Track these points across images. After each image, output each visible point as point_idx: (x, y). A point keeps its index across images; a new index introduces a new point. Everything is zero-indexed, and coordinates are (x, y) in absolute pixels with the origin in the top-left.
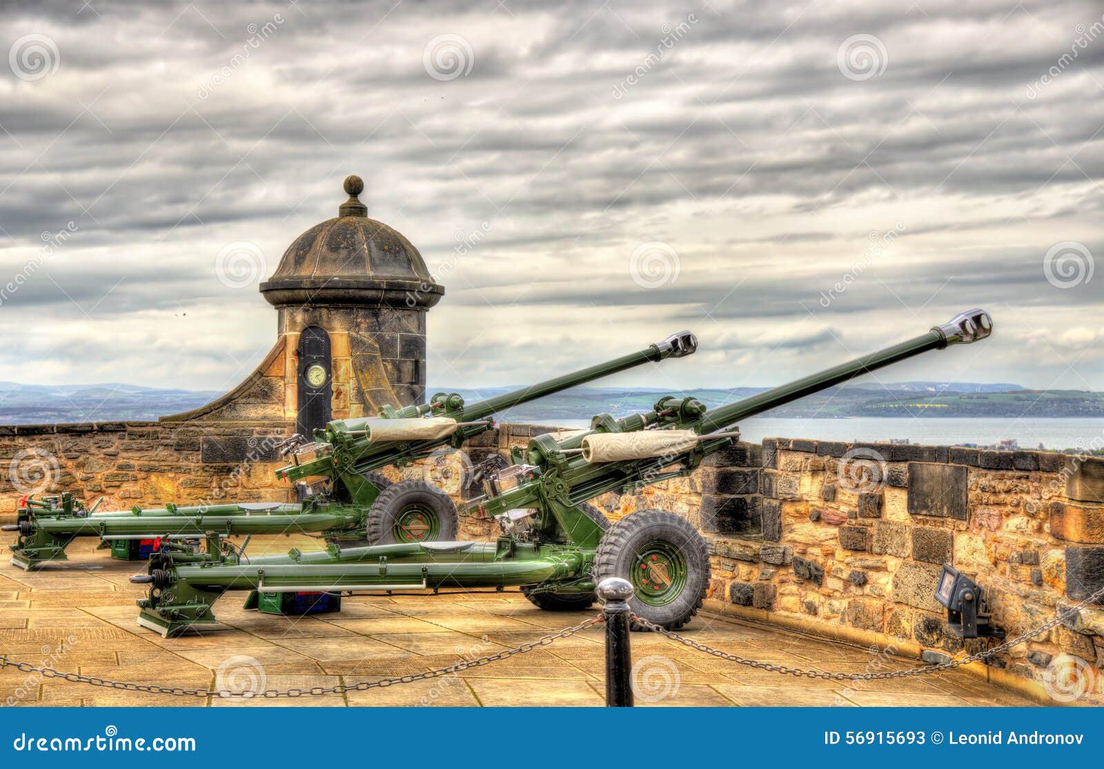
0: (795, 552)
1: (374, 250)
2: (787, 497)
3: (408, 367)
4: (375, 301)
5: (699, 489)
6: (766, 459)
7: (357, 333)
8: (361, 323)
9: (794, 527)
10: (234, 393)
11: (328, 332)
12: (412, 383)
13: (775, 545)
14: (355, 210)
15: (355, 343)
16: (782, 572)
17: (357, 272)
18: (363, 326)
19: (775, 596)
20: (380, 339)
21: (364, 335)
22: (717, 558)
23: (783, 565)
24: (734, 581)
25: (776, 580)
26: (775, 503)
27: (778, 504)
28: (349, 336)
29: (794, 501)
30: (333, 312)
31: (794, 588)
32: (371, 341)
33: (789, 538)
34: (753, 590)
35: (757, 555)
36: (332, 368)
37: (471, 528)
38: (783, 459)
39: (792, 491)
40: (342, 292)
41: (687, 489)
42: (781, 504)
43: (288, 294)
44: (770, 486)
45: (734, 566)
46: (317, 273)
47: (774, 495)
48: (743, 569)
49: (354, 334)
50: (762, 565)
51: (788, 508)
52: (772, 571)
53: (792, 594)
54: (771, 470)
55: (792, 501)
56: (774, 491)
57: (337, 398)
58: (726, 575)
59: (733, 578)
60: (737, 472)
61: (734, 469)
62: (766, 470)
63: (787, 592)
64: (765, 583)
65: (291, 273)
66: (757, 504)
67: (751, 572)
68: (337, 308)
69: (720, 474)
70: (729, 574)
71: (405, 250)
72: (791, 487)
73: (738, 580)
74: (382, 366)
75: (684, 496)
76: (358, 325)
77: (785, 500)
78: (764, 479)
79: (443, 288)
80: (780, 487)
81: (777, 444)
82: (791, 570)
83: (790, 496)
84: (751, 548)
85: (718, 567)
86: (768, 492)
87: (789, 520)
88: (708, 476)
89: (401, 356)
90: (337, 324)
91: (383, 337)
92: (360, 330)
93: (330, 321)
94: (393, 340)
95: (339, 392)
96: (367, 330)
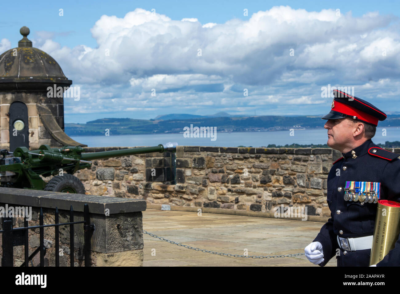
1: (46, 63)
7: (41, 104)
8: (42, 99)
11: (26, 104)
14: (25, 43)
15: (40, 109)
17: (41, 75)
18: (43, 101)
20: (51, 107)
21: (44, 105)
28: (37, 106)
30: (28, 94)
32: (47, 108)
36: (29, 122)
40: (34, 85)
46: (21, 75)
49: (39, 105)
57: (32, 136)
68: (30, 93)
74: (55, 121)
76: (41, 100)
89: (59, 115)
90: (30, 100)
91: (52, 106)
92: (42, 103)
93: (27, 98)
94: (56, 107)
95: (33, 134)
96: (45, 103)
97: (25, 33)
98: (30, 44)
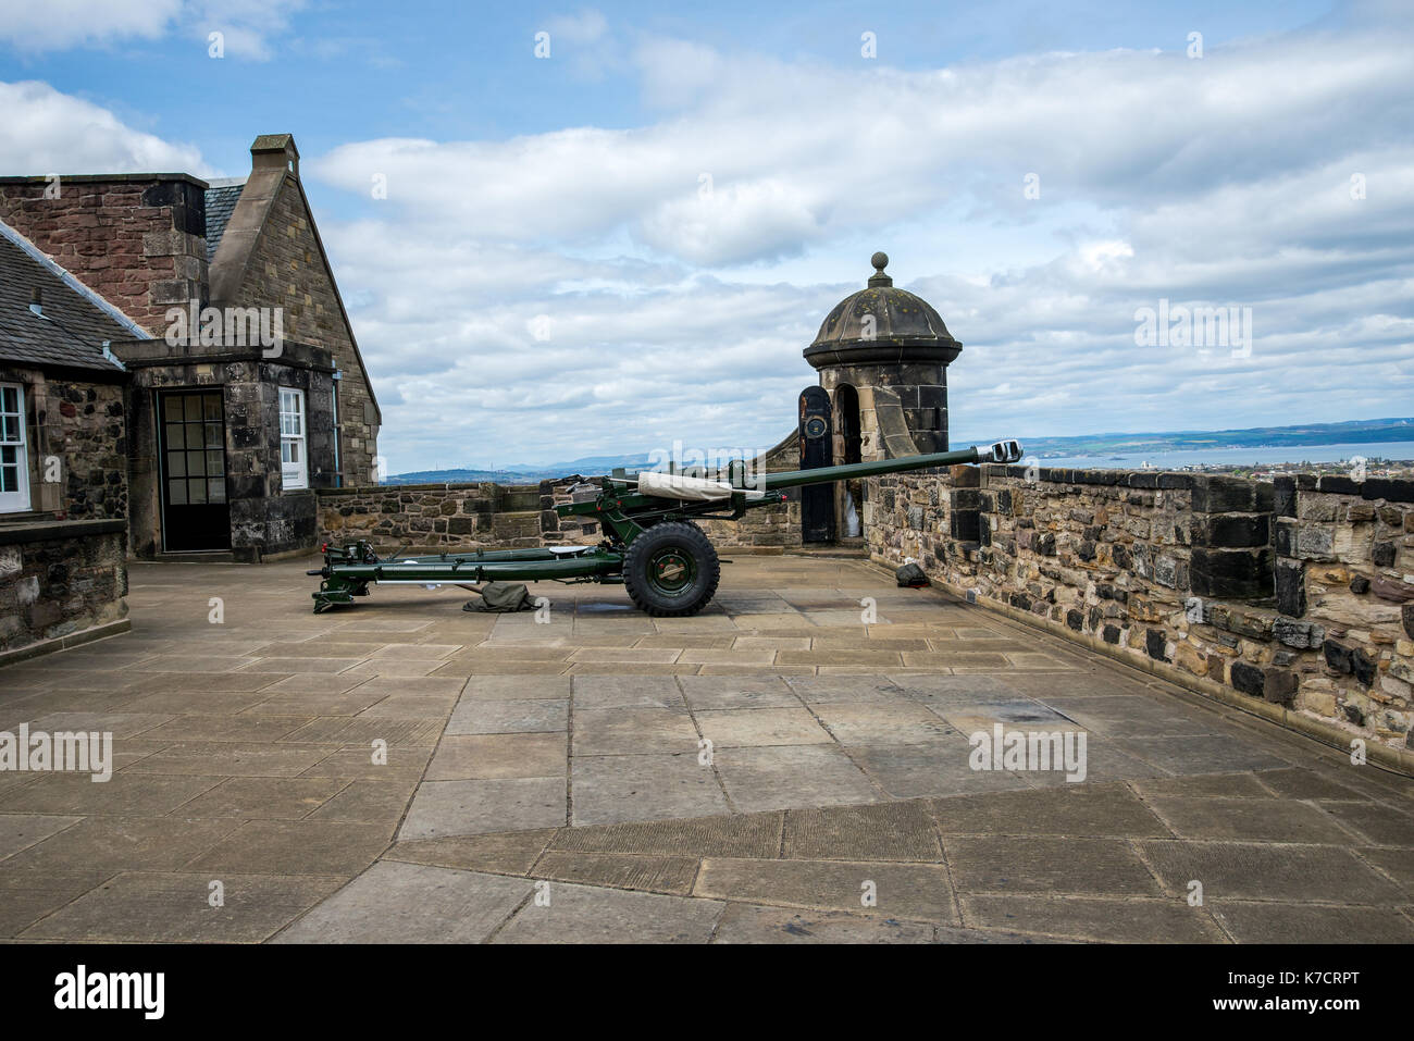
0: (1325, 634)
1: (894, 312)
2: (1313, 556)
3: (929, 414)
4: (895, 358)
5: (1188, 541)
6: (1279, 501)
7: (881, 387)
8: (884, 378)
9: (1325, 599)
10: (783, 444)
11: (856, 388)
12: (932, 429)
13: (1294, 621)
14: (881, 281)
15: (878, 396)
16: (1306, 658)
17: (881, 333)
18: (886, 381)
19: (1296, 690)
20: (901, 392)
21: (887, 389)
22: (1213, 629)
23: (1309, 650)
24: (1235, 660)
25: (1296, 668)
26: (1294, 564)
27: (1299, 567)
28: (873, 390)
29: (1323, 563)
30: (859, 370)
31: (1326, 682)
32: (893, 394)
33: (1318, 614)
34: (1263, 676)
35: (1268, 632)
36: (860, 419)
37: (960, 567)
38: (1304, 503)
39: (1320, 549)
40: (865, 352)
41: (1173, 540)
42: (1303, 565)
43: (821, 357)
44: (1287, 541)
45: (1236, 642)
46: (845, 336)
47: (1292, 553)
48: (1248, 647)
49: (878, 388)
50: (1275, 645)
51: (1313, 572)
52: (1291, 655)
53: (1322, 690)
54: (1287, 519)
55: (1321, 563)
56: (1293, 548)
57: (866, 444)
58: (1225, 651)
59: (1234, 656)
60: (1238, 519)
61: (1235, 515)
62: (1280, 519)
63: (1314, 686)
64: (1281, 669)
65: (825, 339)
66: (1267, 558)
67: (1260, 652)
68: (863, 367)
69: (1213, 521)
70: (1229, 651)
71: (923, 311)
72: (1319, 542)
73: (1242, 660)
74: (902, 415)
75: (1169, 548)
76: (881, 380)
77: (1309, 560)
78: (1278, 531)
79: (960, 344)
80: (1301, 542)
81: (1297, 483)
82: (1321, 658)
83: (1317, 556)
84: (1260, 621)
85: (1214, 640)
86: (1285, 550)
87: (1315, 588)
88: (1199, 524)
89: (921, 406)
90: (863, 380)
91: (905, 389)
92: (883, 384)
93: (857, 378)
94: (914, 391)
95: (867, 440)
96: (889, 384)
97: (880, 262)
98: (887, 281)
